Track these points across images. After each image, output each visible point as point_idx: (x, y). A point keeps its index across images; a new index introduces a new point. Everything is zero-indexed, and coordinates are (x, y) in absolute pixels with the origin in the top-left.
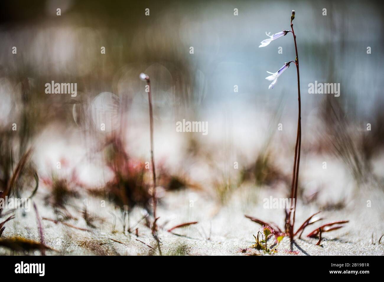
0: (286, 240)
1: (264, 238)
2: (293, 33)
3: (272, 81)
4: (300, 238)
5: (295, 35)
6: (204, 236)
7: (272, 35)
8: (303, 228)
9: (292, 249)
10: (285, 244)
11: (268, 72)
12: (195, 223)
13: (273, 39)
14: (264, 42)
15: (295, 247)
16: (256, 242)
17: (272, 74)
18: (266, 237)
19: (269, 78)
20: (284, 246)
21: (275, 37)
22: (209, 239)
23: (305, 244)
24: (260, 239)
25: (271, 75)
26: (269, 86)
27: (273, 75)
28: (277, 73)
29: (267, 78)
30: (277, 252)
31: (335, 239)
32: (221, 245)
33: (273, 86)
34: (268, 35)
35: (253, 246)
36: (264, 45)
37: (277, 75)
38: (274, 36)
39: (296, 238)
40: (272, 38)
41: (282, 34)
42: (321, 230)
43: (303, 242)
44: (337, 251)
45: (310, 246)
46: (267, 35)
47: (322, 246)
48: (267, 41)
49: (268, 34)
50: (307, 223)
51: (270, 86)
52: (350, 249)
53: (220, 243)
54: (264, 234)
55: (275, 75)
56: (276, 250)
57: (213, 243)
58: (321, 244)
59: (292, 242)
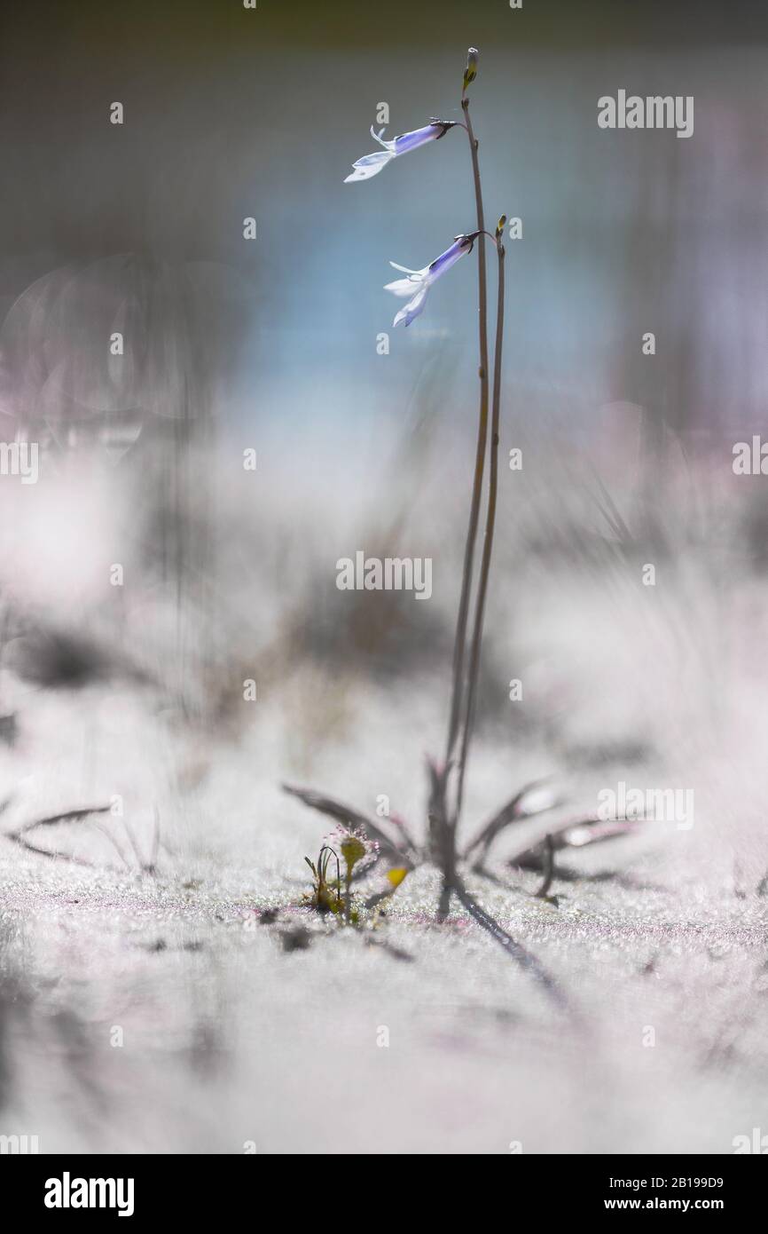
0: (428, 874)
1: (343, 871)
2: (469, 129)
3: (409, 298)
4: (478, 870)
5: (475, 138)
6: (132, 858)
7: (393, 140)
8: (490, 833)
9: (444, 910)
10: (421, 892)
11: (394, 265)
12: (104, 810)
13: (398, 151)
14: (366, 163)
15: (458, 902)
16: (315, 882)
17: (410, 275)
18: (350, 867)
19: (399, 287)
20: (416, 899)
21: (402, 146)
22: (151, 869)
23: (496, 892)
24: (331, 875)
25: (404, 276)
26: (395, 316)
27: (413, 277)
28: (425, 271)
29: (389, 287)
30: (387, 923)
31: (605, 876)
32: (191, 891)
33: (408, 316)
34: (377, 138)
35: (306, 898)
36: (363, 174)
37: (427, 277)
38: (397, 143)
39: (463, 869)
40: (392, 148)
41: (428, 134)
42: (554, 843)
43: (487, 883)
44: (606, 920)
45: (510, 898)
46: (374, 136)
47: (554, 901)
48: (375, 160)
49: (377, 134)
50: (510, 814)
51: (400, 316)
52: (654, 913)
53: (188, 886)
54: (341, 858)
55: (419, 278)
56: (382, 914)
57: (163, 883)
58: (551, 893)
59: (451, 884)
